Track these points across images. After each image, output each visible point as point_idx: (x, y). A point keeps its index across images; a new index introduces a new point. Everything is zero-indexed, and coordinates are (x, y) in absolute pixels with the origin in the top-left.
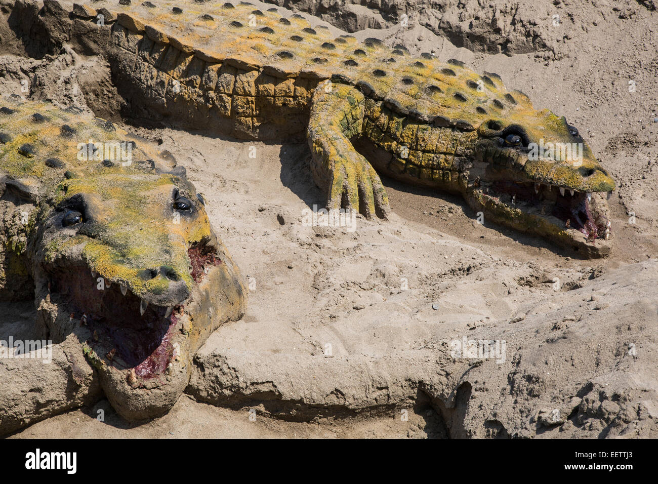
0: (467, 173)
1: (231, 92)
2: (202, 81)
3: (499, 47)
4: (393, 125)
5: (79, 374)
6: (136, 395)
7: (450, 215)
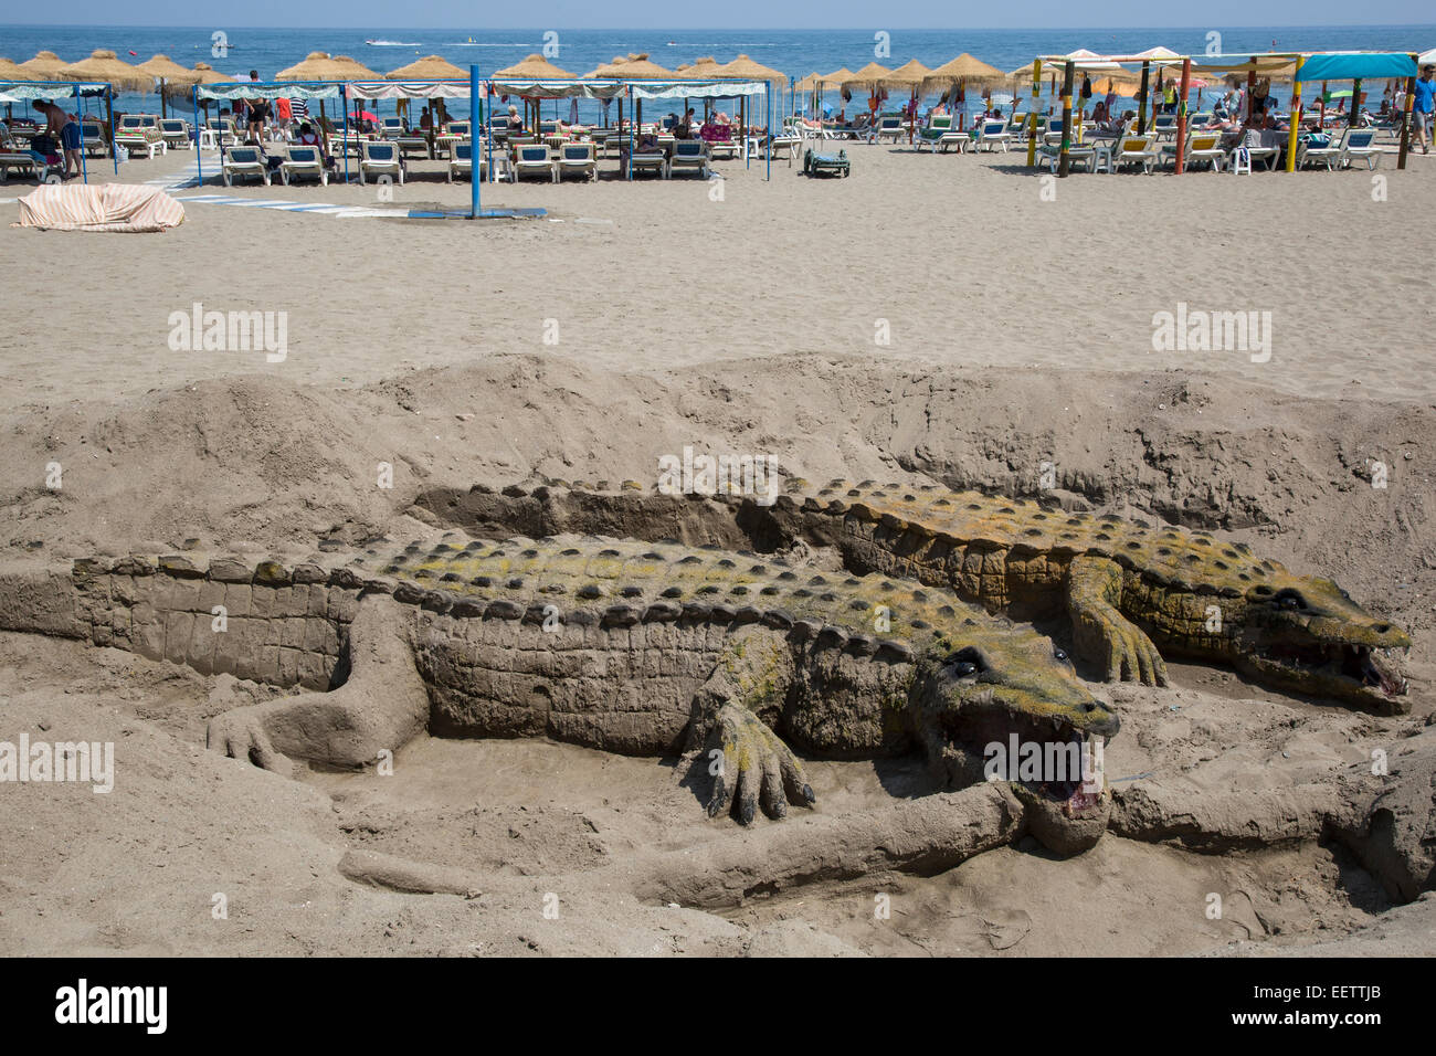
0: (1238, 640)
1: (979, 571)
2: (947, 563)
3: (1219, 523)
4: (1155, 595)
5: (1013, 810)
6: (1074, 826)
7: (1225, 682)
